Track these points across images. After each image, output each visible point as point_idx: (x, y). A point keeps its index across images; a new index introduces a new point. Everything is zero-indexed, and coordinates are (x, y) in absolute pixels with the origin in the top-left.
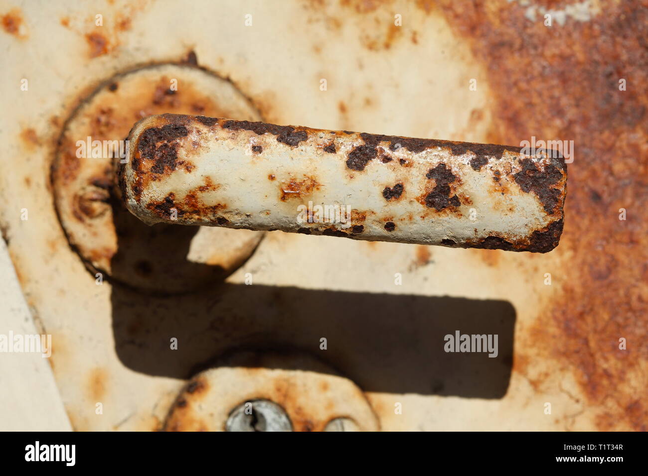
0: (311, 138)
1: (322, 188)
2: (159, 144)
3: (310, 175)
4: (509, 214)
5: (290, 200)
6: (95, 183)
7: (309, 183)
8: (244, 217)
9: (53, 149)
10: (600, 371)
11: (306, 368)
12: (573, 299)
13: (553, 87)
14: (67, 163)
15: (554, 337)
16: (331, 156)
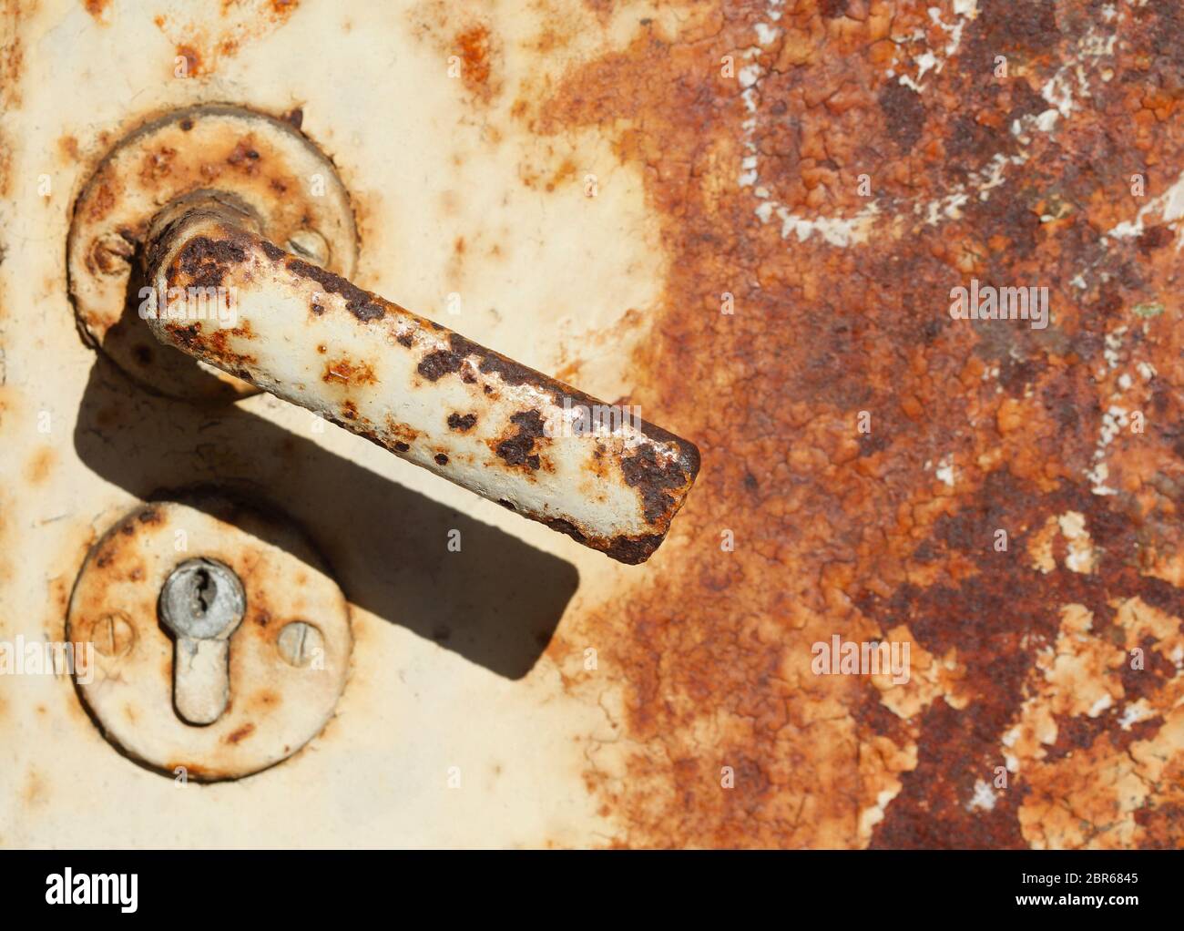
0: (389, 317)
1: (377, 384)
2: (206, 261)
3: (368, 363)
4: (597, 503)
5: (333, 383)
6: (124, 233)
7: (363, 372)
8: (272, 381)
9: (92, 172)
10: (661, 702)
11: (287, 547)
12: (663, 598)
13: (753, 318)
14: (99, 198)
15: (618, 635)
16: (402, 349)
